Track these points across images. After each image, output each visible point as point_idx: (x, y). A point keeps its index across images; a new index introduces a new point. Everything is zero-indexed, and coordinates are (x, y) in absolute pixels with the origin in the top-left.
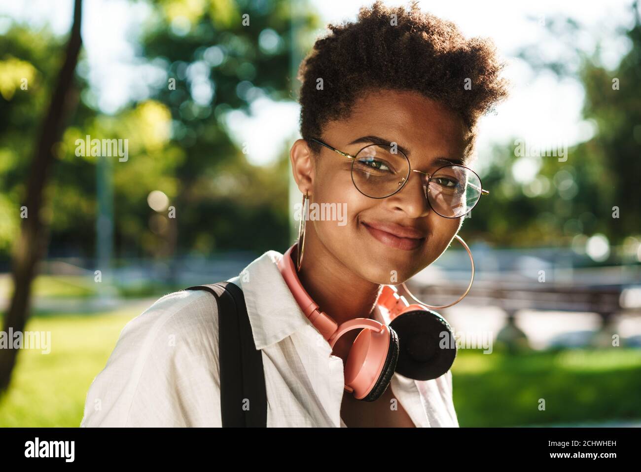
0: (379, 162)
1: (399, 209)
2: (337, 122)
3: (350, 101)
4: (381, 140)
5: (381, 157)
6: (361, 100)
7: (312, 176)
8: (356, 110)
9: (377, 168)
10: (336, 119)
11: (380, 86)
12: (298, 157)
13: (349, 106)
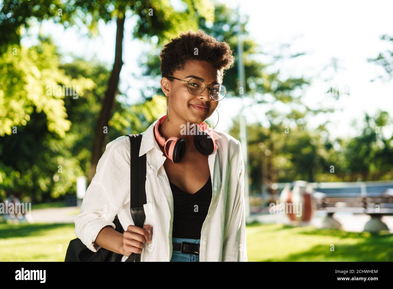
0: (194, 84)
1: (202, 98)
2: (179, 71)
3: (183, 64)
4: (195, 77)
5: (195, 82)
6: (187, 64)
7: (169, 89)
8: (186, 67)
9: (193, 86)
10: (179, 70)
11: (193, 59)
12: (163, 83)
13: (183, 66)
